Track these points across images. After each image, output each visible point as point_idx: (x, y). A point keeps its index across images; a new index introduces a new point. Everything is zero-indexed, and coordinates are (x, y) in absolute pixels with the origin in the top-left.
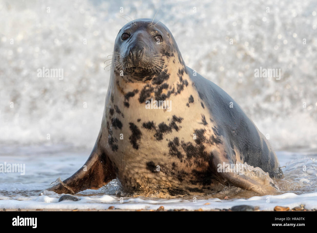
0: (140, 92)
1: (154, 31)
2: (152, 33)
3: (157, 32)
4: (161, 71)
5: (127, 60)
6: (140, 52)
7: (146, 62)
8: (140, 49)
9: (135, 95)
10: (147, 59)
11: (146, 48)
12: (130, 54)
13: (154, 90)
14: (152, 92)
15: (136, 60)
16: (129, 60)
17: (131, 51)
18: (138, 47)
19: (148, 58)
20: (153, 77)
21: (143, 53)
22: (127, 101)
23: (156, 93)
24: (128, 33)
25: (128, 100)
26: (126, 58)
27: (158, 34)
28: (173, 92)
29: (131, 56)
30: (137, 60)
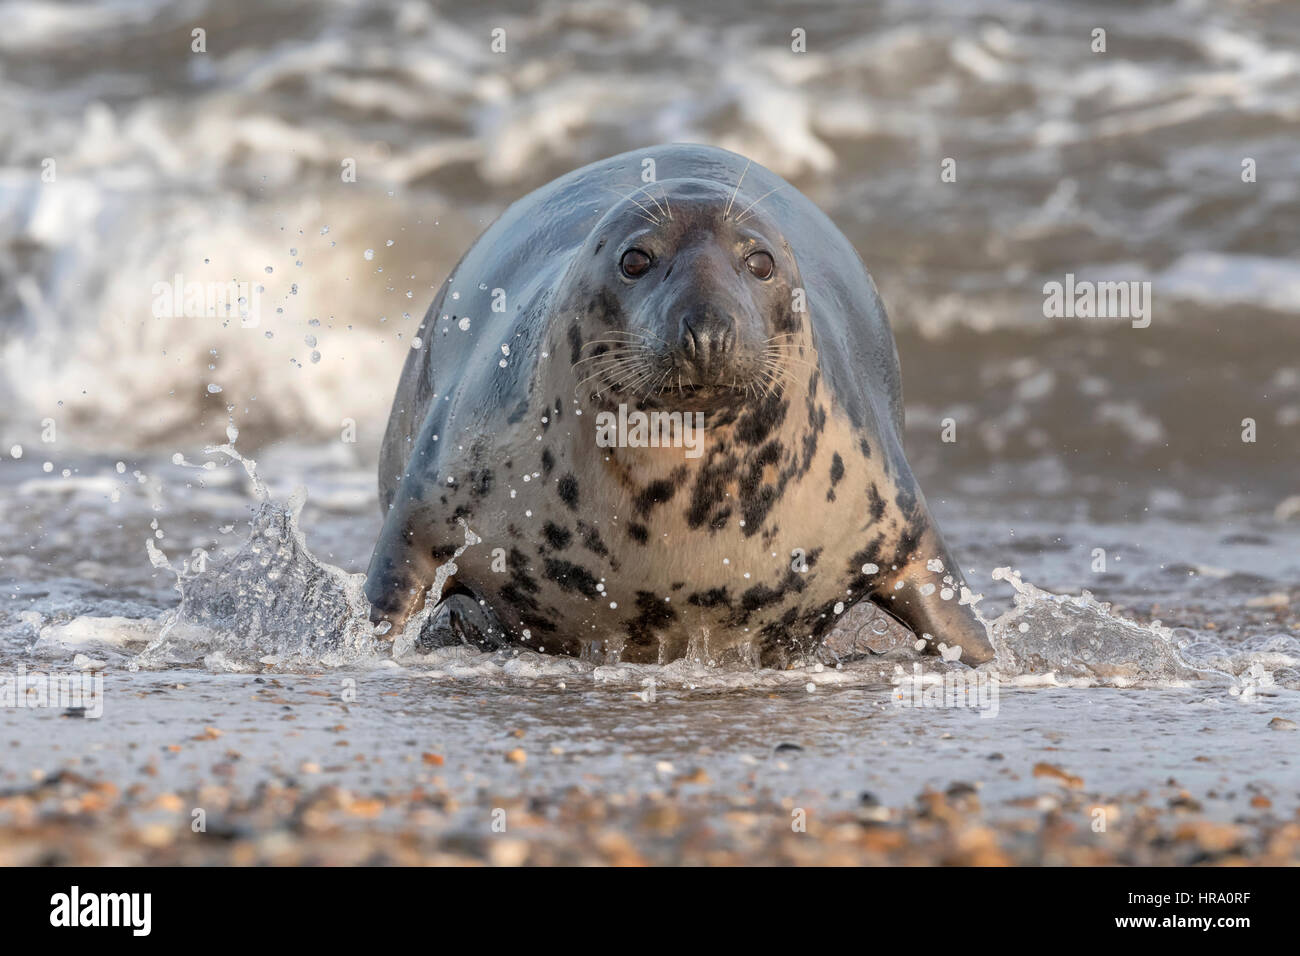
0: (692, 480)
1: (744, 239)
2: (739, 249)
3: (753, 241)
4: (765, 388)
5: (674, 363)
6: (725, 337)
7: (745, 369)
8: (723, 324)
9: (677, 493)
10: (748, 359)
11: (740, 316)
12: (686, 344)
13: (739, 469)
14: (730, 480)
15: (710, 362)
16: (683, 365)
17: (691, 330)
18: (715, 316)
19: (751, 355)
20: (740, 414)
21: (734, 339)
22: (640, 520)
23: (742, 480)
24: (646, 249)
25: (646, 517)
26: (673, 358)
27: (758, 249)
28: (792, 472)
29: (691, 349)
30: (714, 364)
